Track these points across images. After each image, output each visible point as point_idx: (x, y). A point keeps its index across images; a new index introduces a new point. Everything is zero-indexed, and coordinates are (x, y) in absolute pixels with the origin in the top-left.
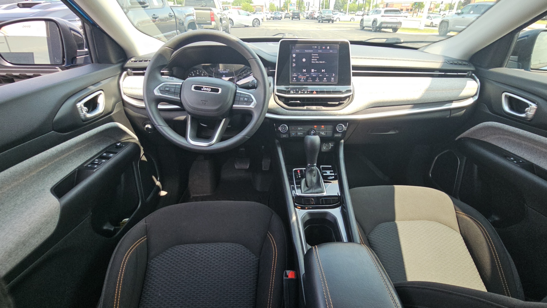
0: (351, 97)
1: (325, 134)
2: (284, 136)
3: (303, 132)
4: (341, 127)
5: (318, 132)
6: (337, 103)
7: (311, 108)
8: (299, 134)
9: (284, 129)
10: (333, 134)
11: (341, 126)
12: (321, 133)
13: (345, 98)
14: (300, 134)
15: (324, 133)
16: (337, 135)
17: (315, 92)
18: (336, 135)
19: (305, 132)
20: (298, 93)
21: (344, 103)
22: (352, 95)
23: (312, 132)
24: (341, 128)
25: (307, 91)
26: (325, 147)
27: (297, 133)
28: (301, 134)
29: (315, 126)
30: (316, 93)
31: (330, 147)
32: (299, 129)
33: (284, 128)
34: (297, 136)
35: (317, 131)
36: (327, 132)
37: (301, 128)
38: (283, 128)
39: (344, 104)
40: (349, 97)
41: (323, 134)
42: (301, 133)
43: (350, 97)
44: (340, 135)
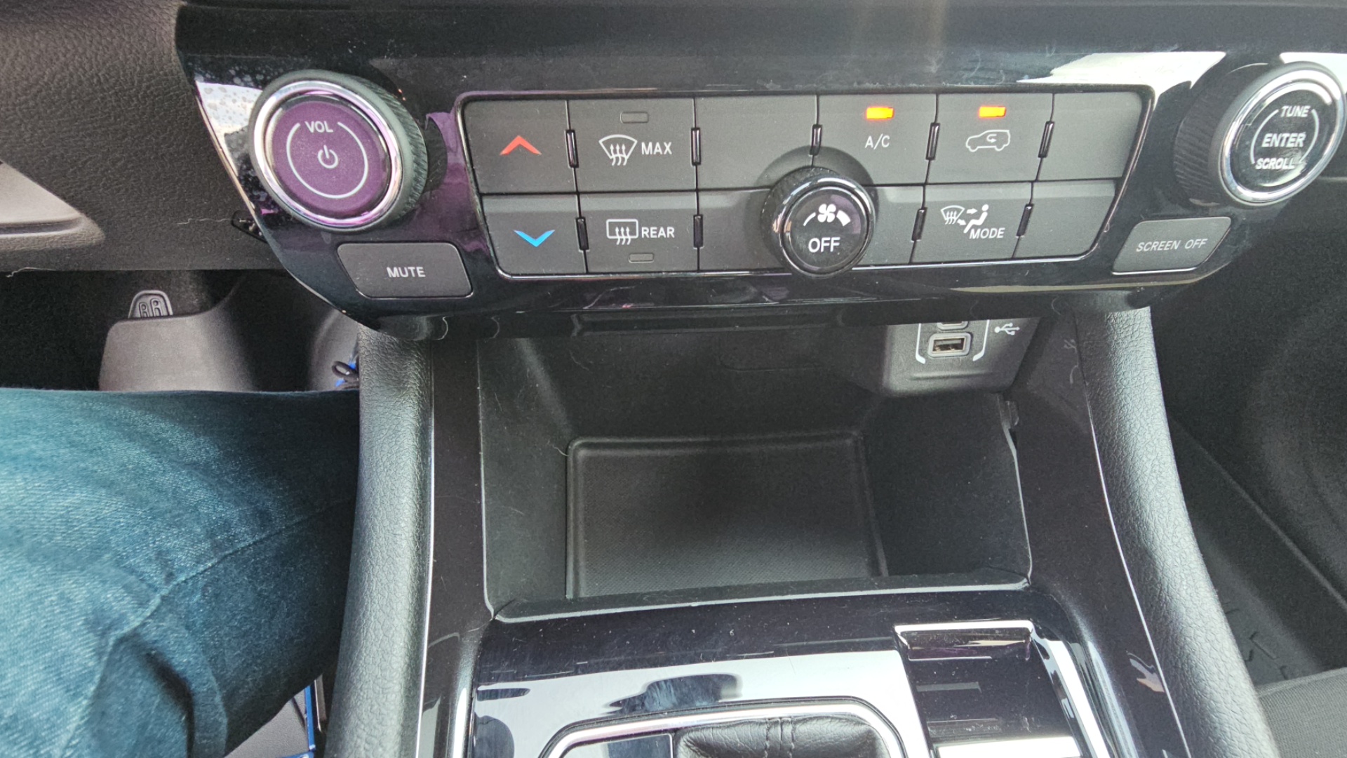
1: (999, 233)
2: (394, 273)
3: (687, 203)
4: (1306, 128)
8: (623, 237)
12: (950, 218)
14: (641, 245)
15: (986, 224)
16: (1156, 246)
18: (1141, 247)
19: (710, 202)
24: (1301, 138)
26: (923, 352)
27: (585, 229)
28: (648, 232)
29: (878, 112)
31: (973, 351)
32: (619, 156)
33: (343, 145)
34: (603, 268)
35: (893, 194)
36: (1042, 192)
37: (646, 149)
38: (308, 142)
41: (976, 226)
42: (649, 218)
44: (1203, 242)
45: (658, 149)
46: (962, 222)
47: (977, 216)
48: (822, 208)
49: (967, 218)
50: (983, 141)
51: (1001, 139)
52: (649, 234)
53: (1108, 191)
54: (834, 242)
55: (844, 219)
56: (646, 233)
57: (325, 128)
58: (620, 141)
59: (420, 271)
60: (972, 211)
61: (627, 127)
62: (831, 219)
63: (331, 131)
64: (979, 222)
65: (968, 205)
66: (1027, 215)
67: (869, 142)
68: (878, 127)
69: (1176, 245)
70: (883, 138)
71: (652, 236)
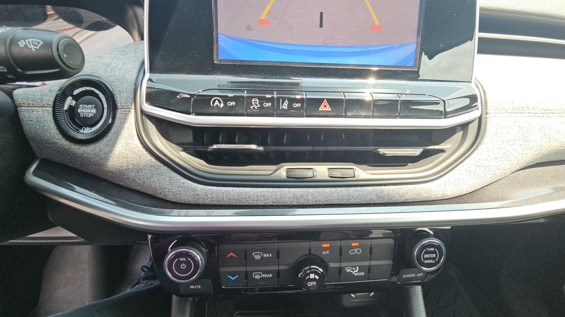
0: (472, 129)
2: (192, 287)
3: (276, 268)
4: (434, 252)
5: (337, 265)
6: (417, 152)
7: (310, 174)
8: (257, 277)
9: (183, 266)
10: (396, 270)
11: (432, 249)
12: (348, 270)
13: (450, 132)
14: (263, 279)
15: (358, 272)
16: (409, 276)
17: (325, 103)
18: (404, 276)
19: (282, 267)
20: (248, 107)
21: (442, 151)
22: (476, 123)
23: (312, 276)
24: (434, 255)
25: (292, 101)
27: (247, 275)
29: (326, 245)
30: (328, 108)
32: (257, 257)
33: (187, 263)
34: (253, 285)
35: (332, 265)
36: (373, 263)
37: (265, 256)
38: (179, 263)
39: (443, 156)
40: (464, 126)
41: (356, 272)
42: (265, 272)
43: (470, 126)
44: (422, 274)
45: (268, 255)
46: (352, 271)
47: (356, 270)
48: (311, 275)
49: (353, 270)
50: (354, 251)
51: (359, 251)
52: (265, 276)
53: (390, 262)
54: (315, 283)
55: (317, 277)
56: (264, 276)
57: (184, 259)
58: (258, 254)
59: (200, 287)
60: (354, 269)
61: (260, 250)
62: (313, 277)
63: (186, 260)
64: (357, 271)
65: (353, 267)
66: (369, 269)
67: (324, 253)
68: (326, 249)
69: (414, 275)
70: (327, 252)
71: (266, 277)
